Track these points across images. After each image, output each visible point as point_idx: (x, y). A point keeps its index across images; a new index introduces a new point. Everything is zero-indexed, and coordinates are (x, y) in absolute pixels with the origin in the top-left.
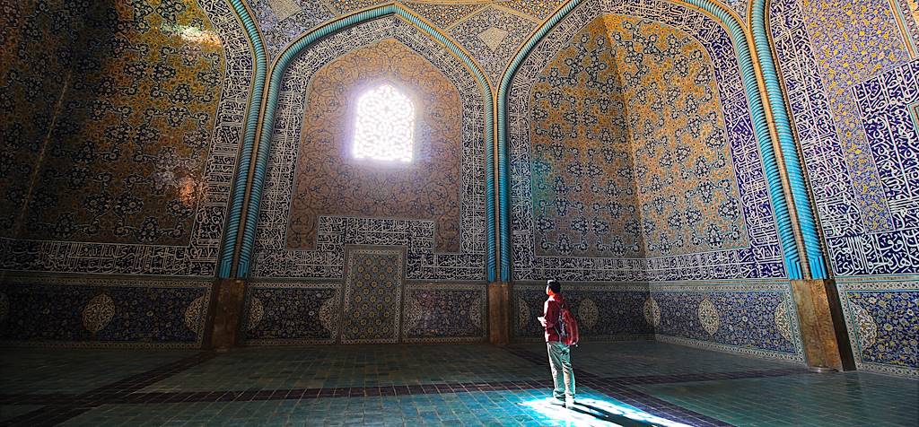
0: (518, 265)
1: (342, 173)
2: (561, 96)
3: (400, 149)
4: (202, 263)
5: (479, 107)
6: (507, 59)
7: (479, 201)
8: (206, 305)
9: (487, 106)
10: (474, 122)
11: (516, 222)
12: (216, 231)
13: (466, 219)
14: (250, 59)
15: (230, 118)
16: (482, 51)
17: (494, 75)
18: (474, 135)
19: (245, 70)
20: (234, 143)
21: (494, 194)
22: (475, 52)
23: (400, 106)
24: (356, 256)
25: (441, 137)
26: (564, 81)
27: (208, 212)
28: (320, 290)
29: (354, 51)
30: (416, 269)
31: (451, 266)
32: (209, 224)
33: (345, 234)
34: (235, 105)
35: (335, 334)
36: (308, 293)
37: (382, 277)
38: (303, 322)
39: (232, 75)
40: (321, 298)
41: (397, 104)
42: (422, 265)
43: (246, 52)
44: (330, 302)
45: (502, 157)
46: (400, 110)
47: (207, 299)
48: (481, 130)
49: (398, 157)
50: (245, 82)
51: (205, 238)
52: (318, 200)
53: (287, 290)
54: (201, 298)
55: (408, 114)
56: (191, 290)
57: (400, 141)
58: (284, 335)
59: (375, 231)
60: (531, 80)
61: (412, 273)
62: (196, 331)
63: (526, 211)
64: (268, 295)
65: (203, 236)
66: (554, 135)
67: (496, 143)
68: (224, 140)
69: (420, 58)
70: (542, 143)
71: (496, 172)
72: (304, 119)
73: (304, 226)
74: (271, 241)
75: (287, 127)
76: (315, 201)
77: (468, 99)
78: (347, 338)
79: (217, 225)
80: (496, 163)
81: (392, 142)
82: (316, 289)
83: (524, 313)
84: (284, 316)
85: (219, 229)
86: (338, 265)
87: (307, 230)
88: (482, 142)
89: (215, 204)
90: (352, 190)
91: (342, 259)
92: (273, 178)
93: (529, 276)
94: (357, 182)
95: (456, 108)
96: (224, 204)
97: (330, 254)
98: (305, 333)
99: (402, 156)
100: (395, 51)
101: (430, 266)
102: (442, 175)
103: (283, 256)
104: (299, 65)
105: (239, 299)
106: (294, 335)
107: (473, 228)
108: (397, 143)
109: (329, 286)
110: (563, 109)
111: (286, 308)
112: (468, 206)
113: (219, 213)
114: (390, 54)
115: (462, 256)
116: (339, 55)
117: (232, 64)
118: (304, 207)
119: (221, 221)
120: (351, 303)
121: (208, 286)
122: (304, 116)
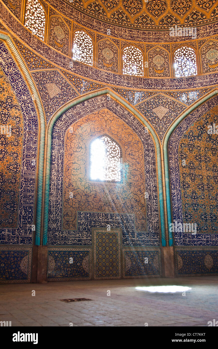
0: (176, 238)
1: (87, 188)
2: (194, 146)
3: (114, 174)
4: (25, 238)
5: (152, 151)
6: (168, 124)
7: (155, 204)
8: (30, 260)
9: (157, 150)
10: (150, 159)
11: (175, 215)
12: (30, 220)
13: (149, 213)
14: (37, 120)
15: (29, 155)
16: (154, 119)
17: (161, 133)
18: (151, 167)
19: (34, 127)
20: (33, 170)
21: (163, 200)
22: (151, 119)
23: (113, 149)
24: (98, 233)
25: (134, 167)
26: (196, 138)
27: (25, 210)
28: (81, 252)
29: (87, 116)
30: (127, 241)
31: (144, 239)
32: (26, 216)
33: (91, 222)
34: (31, 148)
35: (91, 274)
36: (76, 253)
37: (111, 245)
38: (75, 269)
39: (28, 130)
40: (82, 256)
41: (112, 148)
42: (130, 239)
43: (34, 117)
44: (87, 258)
45: (167, 180)
46: (113, 152)
47: (30, 256)
48: (154, 164)
49: (113, 179)
50: (34, 134)
51: (25, 224)
52: (76, 203)
53: (65, 252)
54: (27, 256)
55: (117, 154)
56: (21, 252)
57: (114, 170)
58: (66, 275)
59: (105, 220)
60: (180, 136)
61: (125, 243)
62: (27, 274)
63: (179, 209)
64: (56, 254)
65: (24, 222)
66: (191, 167)
67: (163, 172)
68: (28, 169)
69: (121, 121)
70: (185, 172)
71: (164, 188)
72: (65, 157)
73: (71, 217)
74: (55, 226)
75: (56, 161)
76: (75, 203)
77: (146, 146)
78: (97, 277)
79: (30, 217)
80: (164, 183)
81: (110, 171)
82: (80, 251)
83: (180, 262)
84: (65, 265)
85: (31, 219)
86: (89, 238)
87: (72, 220)
88: (155, 171)
89: (27, 205)
90: (92, 197)
91: (91, 235)
92: (52, 190)
93: (181, 243)
94: (94, 193)
95: (141, 151)
96: (32, 205)
97: (85, 232)
98: (76, 274)
99: (116, 178)
100: (108, 116)
101: (133, 239)
102: (136, 189)
103: (62, 234)
104: (59, 124)
105: (46, 257)
106: (71, 275)
107: (153, 218)
108: (113, 171)
109: (86, 250)
110: (194, 153)
111: (66, 261)
112: (149, 206)
113: (30, 210)
114: (106, 118)
115: (148, 233)
116: (79, 118)
117: (27, 124)
118: (69, 207)
119: (32, 215)
120: (97, 258)
121: (30, 249)
122: (64, 154)
